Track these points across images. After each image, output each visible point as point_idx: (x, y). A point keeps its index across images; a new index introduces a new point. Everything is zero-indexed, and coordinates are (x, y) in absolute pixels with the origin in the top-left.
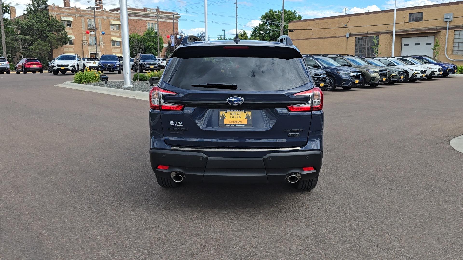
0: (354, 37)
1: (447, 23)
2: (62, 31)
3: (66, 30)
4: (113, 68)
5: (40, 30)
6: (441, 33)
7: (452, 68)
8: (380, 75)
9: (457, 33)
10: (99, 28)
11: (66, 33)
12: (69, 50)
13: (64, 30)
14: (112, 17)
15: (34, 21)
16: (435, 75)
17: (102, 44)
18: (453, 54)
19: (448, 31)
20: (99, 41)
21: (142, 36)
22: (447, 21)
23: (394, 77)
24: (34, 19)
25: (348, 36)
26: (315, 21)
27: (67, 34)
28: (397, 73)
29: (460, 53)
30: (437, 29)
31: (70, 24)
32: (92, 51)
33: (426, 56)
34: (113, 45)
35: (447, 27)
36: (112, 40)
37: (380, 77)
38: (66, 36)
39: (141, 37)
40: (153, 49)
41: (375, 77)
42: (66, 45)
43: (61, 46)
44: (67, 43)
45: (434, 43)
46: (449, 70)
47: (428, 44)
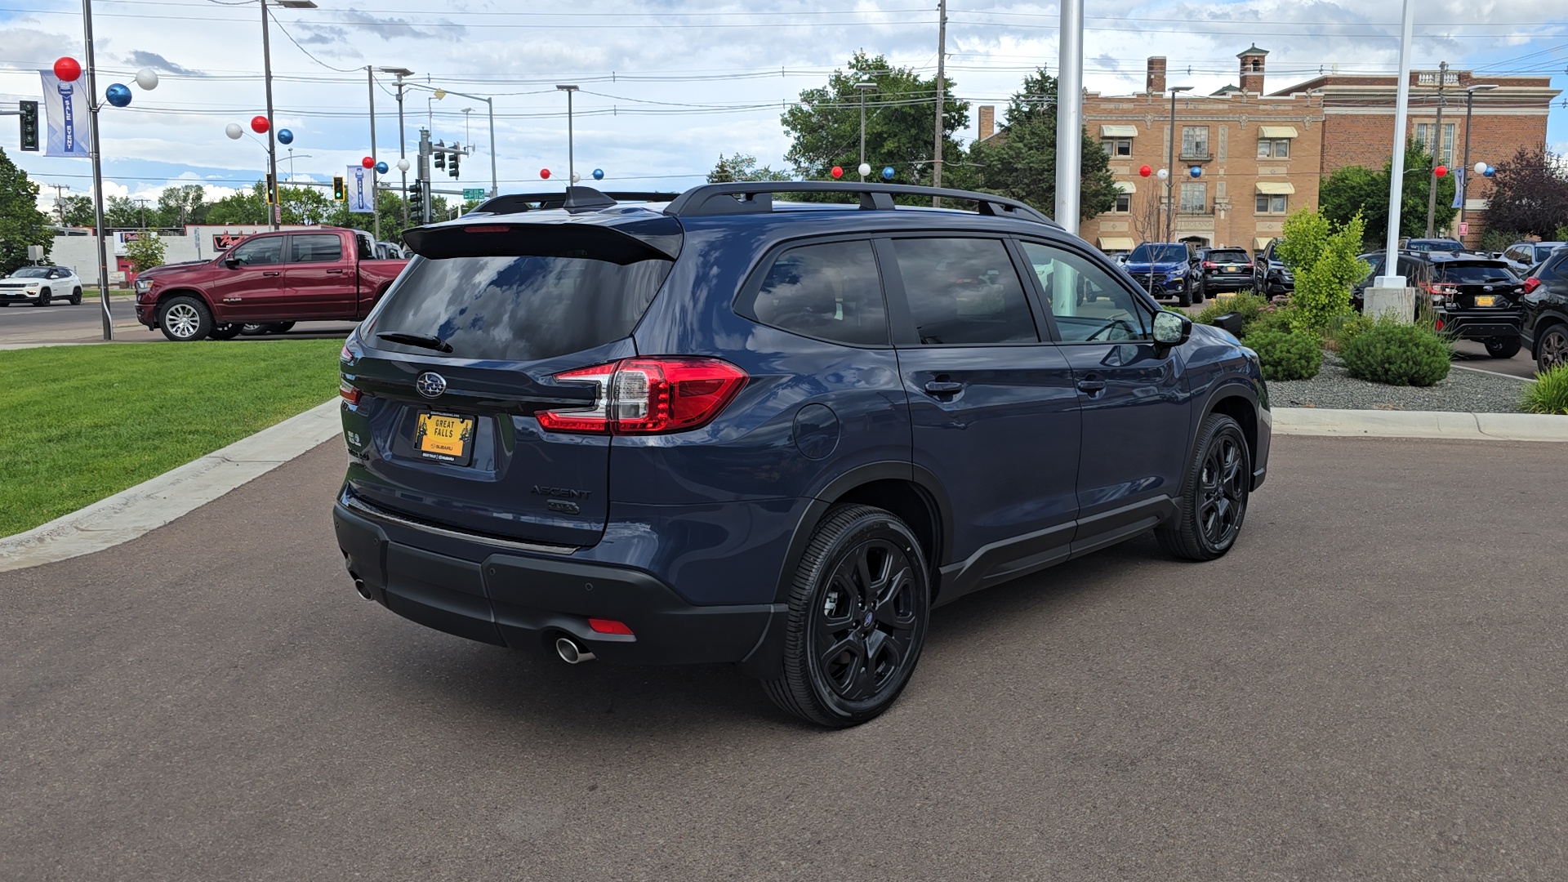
2: (1099, 170)
3: (1109, 167)
5: (1036, 169)
10: (1219, 155)
11: (1110, 176)
12: (1116, 230)
13: (1105, 167)
14: (1268, 114)
15: (1020, 145)
17: (1223, 205)
20: (1214, 198)
21: (1378, 175)
24: (1021, 139)
27: (1113, 179)
31: (1125, 145)
32: (1187, 230)
34: (1260, 209)
36: (1257, 192)
38: (1109, 185)
39: (1373, 179)
40: (1411, 218)
42: (1107, 213)
43: (1092, 218)
44: (1109, 209)
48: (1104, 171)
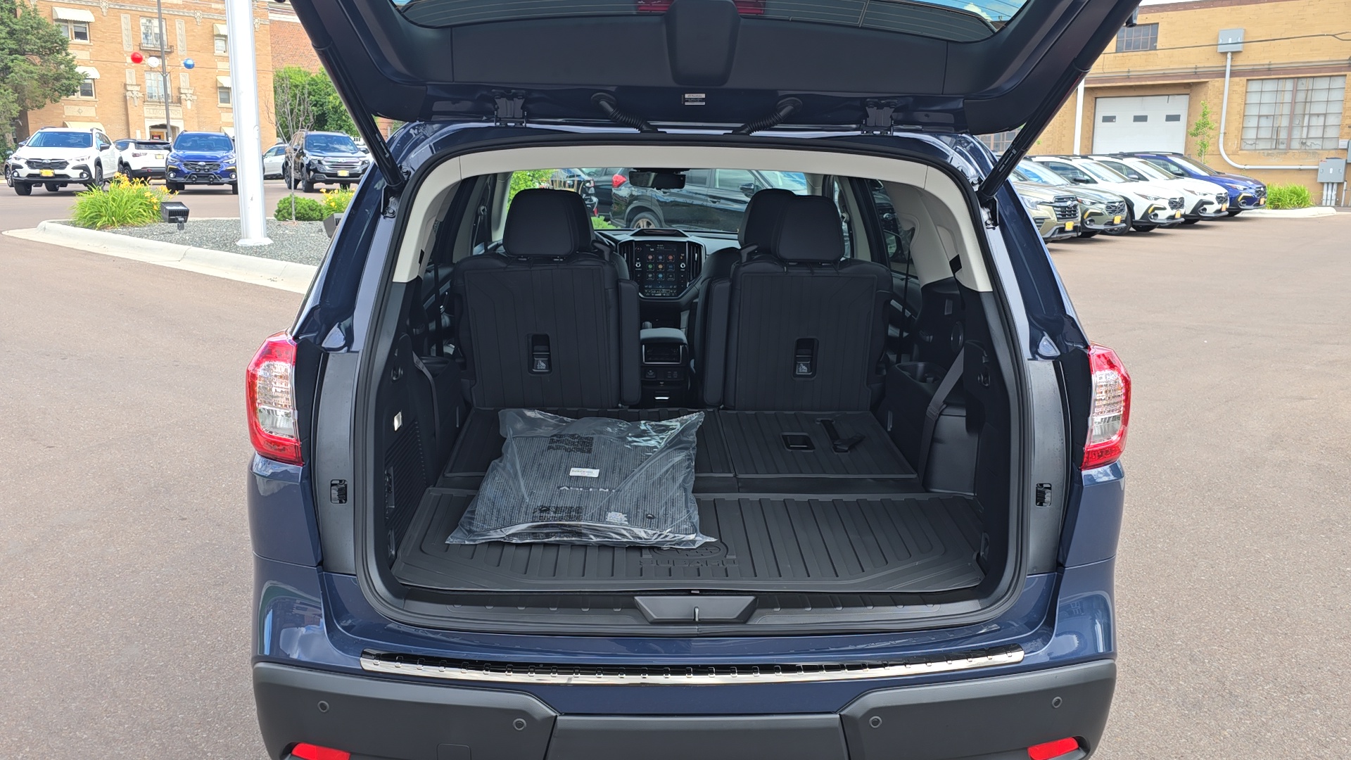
1: (1227, 58)
2: (59, 52)
3: (69, 51)
4: (217, 173)
6: (1210, 86)
7: (1253, 191)
8: (1058, 213)
9: (1255, 86)
10: (179, 48)
11: (72, 60)
12: (82, 115)
13: (65, 50)
14: (220, 13)
16: (1207, 212)
17: (188, 95)
18: (1242, 150)
19: (1230, 81)
20: (179, 88)
21: (317, 76)
22: (1226, 53)
23: (1093, 218)
27: (75, 63)
28: (1103, 206)
29: (1261, 145)
30: (1196, 74)
31: (83, 30)
32: (157, 118)
33: (1175, 154)
34: (223, 101)
35: (1225, 70)
36: (219, 85)
37: (1058, 218)
38: (72, 69)
41: (1043, 219)
42: (71, 97)
43: (56, 101)
44: (74, 92)
45: (1189, 115)
46: (1245, 198)
47: (1170, 118)
48: (64, 54)
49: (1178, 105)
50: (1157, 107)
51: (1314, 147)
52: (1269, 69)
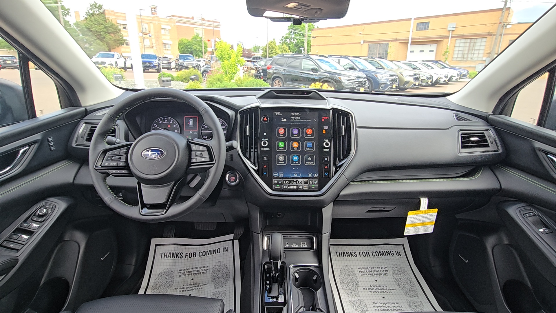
0: (368, 44)
1: (450, 32)
2: (118, 33)
3: (121, 32)
4: (152, 66)
5: (98, 31)
6: (444, 41)
7: (466, 73)
8: (414, 79)
9: (458, 41)
11: (122, 35)
12: (126, 51)
14: (162, 22)
15: (92, 23)
16: (454, 79)
18: (452, 61)
19: (451, 40)
22: (450, 31)
23: (422, 81)
24: (92, 21)
25: (362, 43)
26: (335, 29)
27: (123, 36)
28: (426, 77)
29: (458, 59)
30: (440, 38)
31: (125, 27)
33: (440, 61)
34: (163, 47)
35: (449, 36)
36: (163, 43)
37: (414, 81)
38: (122, 38)
39: (189, 41)
41: (409, 81)
42: (123, 46)
43: (119, 47)
44: (123, 44)
45: (437, 50)
46: (463, 75)
47: (430, 51)
48: (120, 34)
49: (434, 47)
50: (427, 48)
51: (475, 60)
52: (463, 36)
